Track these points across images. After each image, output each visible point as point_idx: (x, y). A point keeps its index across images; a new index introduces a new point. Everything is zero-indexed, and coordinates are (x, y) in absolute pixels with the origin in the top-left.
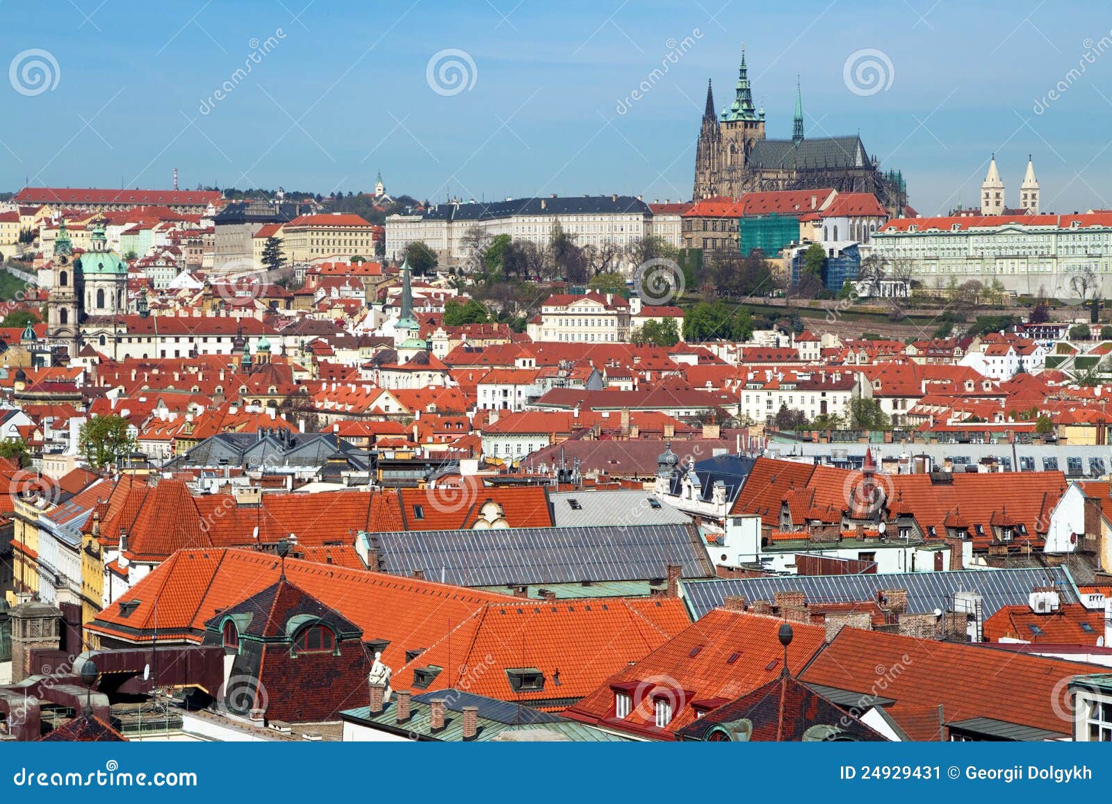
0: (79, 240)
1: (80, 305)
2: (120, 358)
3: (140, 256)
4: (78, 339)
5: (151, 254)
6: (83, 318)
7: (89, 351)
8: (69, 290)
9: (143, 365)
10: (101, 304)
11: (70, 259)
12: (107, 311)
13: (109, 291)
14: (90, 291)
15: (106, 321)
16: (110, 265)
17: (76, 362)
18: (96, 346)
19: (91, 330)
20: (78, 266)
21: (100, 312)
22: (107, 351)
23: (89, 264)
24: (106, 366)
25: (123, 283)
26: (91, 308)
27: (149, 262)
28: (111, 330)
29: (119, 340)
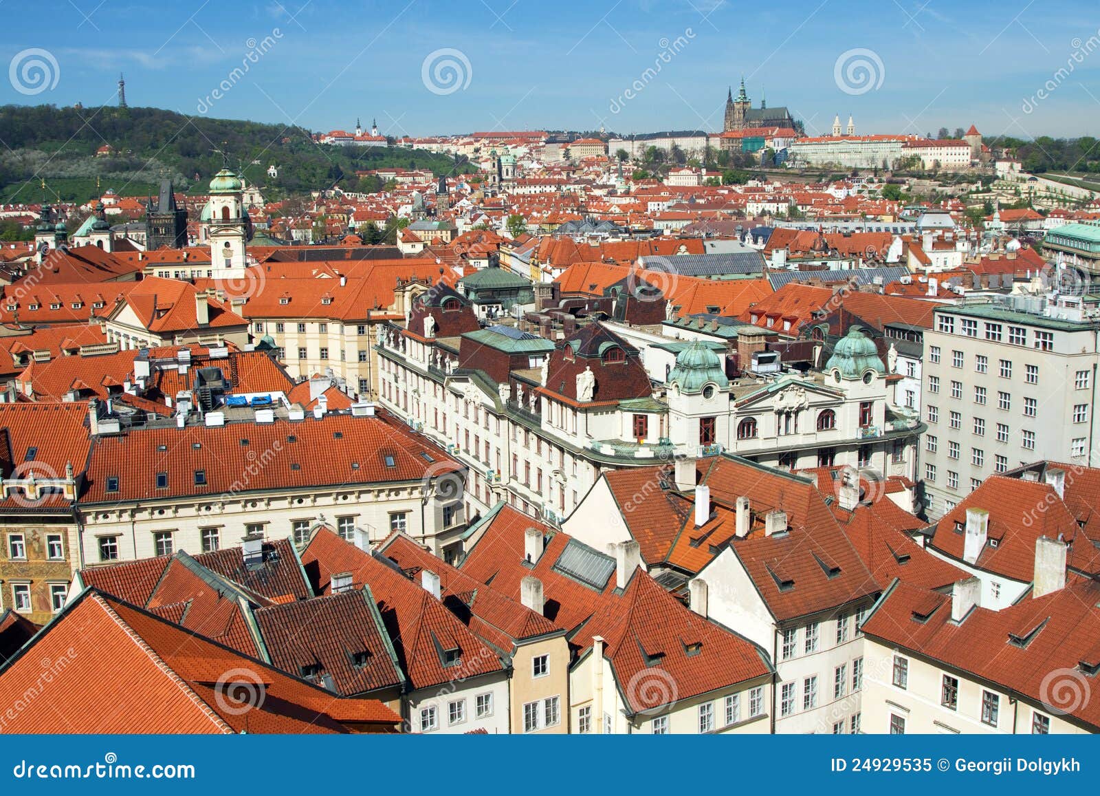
0: (499, 151)
1: (500, 174)
2: (515, 194)
3: (518, 156)
4: (500, 188)
5: (522, 155)
6: (501, 180)
7: (504, 192)
8: (496, 169)
9: (524, 196)
10: (507, 174)
11: (496, 158)
12: (510, 177)
13: (510, 169)
14: (504, 170)
15: (509, 181)
16: (511, 159)
17: (500, 196)
18: (506, 190)
19: (504, 184)
20: (499, 161)
21: (507, 177)
22: (510, 191)
23: (503, 160)
24: (510, 197)
25: (515, 166)
26: (504, 176)
27: (522, 158)
28: (511, 184)
29: (514, 187)
